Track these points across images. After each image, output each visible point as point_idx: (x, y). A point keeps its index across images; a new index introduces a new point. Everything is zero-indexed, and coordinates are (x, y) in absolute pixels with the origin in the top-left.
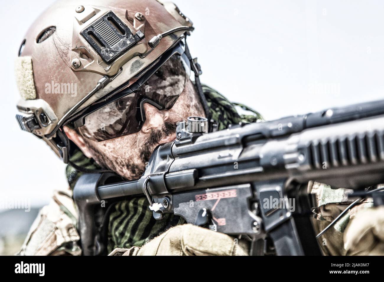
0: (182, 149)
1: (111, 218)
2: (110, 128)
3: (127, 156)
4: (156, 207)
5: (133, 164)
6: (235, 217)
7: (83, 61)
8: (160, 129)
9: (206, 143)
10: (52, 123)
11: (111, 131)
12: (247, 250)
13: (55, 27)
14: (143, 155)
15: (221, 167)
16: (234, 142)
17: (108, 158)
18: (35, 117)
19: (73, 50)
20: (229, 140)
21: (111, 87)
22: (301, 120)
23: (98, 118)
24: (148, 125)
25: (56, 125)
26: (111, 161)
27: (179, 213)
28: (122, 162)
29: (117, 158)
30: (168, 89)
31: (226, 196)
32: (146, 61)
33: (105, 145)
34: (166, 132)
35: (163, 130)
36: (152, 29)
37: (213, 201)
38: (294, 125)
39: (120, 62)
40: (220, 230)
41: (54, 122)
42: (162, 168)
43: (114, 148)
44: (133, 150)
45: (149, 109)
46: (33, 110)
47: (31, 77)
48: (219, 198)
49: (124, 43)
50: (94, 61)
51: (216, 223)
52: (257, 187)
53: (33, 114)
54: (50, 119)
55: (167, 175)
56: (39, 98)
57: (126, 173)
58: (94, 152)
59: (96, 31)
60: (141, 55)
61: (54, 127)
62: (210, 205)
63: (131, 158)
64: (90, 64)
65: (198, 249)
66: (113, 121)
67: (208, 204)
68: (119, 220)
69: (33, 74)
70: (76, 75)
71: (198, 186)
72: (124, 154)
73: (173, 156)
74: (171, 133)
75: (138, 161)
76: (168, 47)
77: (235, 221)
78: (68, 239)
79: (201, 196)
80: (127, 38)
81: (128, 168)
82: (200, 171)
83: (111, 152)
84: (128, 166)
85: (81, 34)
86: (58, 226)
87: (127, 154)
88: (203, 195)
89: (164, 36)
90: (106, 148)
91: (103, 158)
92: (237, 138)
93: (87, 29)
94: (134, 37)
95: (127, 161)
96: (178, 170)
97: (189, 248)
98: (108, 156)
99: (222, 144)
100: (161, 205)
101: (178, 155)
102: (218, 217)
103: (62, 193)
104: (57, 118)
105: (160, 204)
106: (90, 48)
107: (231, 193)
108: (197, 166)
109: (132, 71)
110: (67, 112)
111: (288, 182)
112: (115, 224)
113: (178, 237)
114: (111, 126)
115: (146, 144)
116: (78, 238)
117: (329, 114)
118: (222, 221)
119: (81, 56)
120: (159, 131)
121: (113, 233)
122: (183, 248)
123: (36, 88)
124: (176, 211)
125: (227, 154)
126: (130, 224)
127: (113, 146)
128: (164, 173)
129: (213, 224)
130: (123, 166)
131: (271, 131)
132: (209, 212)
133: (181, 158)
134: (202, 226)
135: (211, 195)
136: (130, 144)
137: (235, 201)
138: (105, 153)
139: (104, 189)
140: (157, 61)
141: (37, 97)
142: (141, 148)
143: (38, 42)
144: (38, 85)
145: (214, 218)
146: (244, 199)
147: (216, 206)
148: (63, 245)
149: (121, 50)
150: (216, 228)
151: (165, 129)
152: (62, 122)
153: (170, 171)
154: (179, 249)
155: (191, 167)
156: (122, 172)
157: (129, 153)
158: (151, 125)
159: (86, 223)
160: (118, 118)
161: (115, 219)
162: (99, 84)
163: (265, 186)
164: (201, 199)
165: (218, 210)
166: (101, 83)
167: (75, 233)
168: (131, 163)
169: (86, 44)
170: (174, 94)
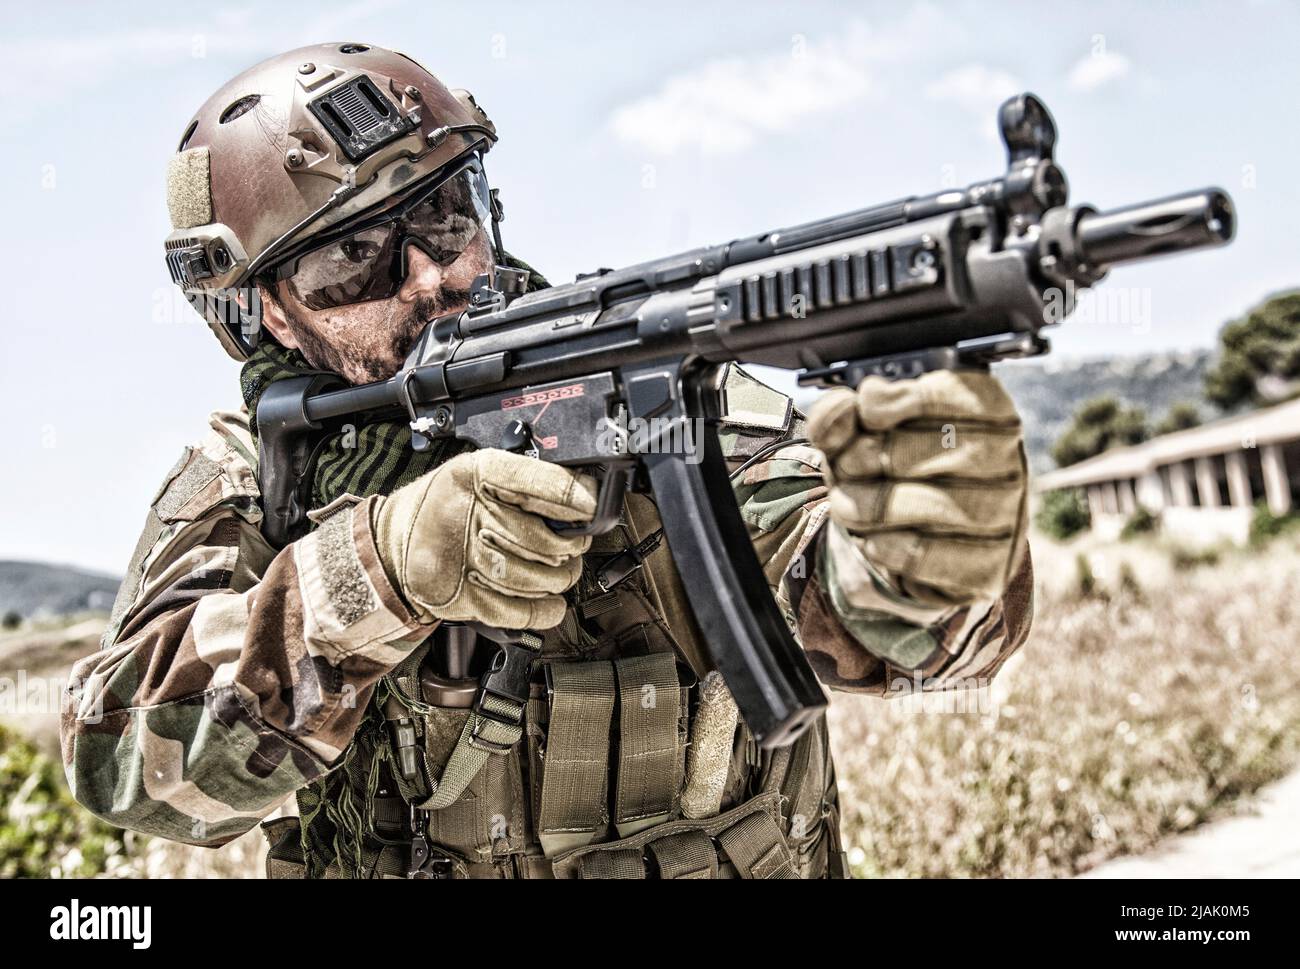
0: (480, 320)
1: (321, 463)
2: (338, 290)
3: (368, 342)
4: (422, 424)
5: (377, 360)
6: (577, 432)
7: (307, 154)
8: (432, 295)
9: (530, 306)
10: (236, 265)
11: (337, 295)
12: (594, 492)
13: (259, 96)
14: (398, 344)
15: (558, 346)
16: (587, 299)
17: (330, 345)
18: (205, 255)
19: (290, 134)
20: (577, 296)
21: (354, 206)
22: (720, 253)
23: (318, 271)
24: (412, 286)
25: (243, 270)
26: (336, 352)
27: (466, 435)
28: (357, 353)
29: (347, 346)
30: (448, 236)
31: (563, 397)
32: (420, 170)
33: (328, 321)
34: (442, 303)
35: (438, 300)
36: (433, 117)
37: (537, 408)
38: (705, 262)
39: (376, 162)
40: (546, 456)
41: (241, 263)
42: (441, 356)
43: (345, 327)
44: (379, 332)
45: (417, 257)
46: (203, 241)
47: (205, 181)
48: (549, 401)
49: (386, 130)
50: (328, 155)
51: (539, 446)
52: (624, 375)
53: (203, 249)
54: (234, 259)
55: (448, 366)
56: (215, 222)
57: (361, 374)
58: (303, 334)
59: (336, 104)
60: (411, 156)
61: (240, 274)
62: (530, 414)
63: (374, 347)
64: (321, 159)
65: (506, 486)
66: (344, 278)
67: (526, 412)
68: (335, 466)
69: (209, 176)
70: (293, 179)
71: (508, 384)
72: (361, 339)
73: (461, 336)
74: (450, 307)
75: (385, 354)
76: (457, 152)
77: (576, 440)
78: (241, 492)
79: (513, 401)
80: (392, 121)
81: (365, 367)
82: (514, 355)
83: (338, 333)
84: (366, 362)
85: (308, 106)
86: (224, 467)
87: (368, 339)
88: (517, 399)
89: (454, 131)
90: (330, 326)
91: (320, 345)
92: (593, 292)
93: (320, 99)
94: (403, 121)
95: (365, 352)
96: (472, 355)
97: (488, 486)
98: (331, 342)
99: (561, 305)
100: (431, 421)
101: (471, 331)
102: (543, 435)
103: (230, 419)
104: (247, 257)
105: (432, 419)
106: (323, 131)
107: (573, 390)
108: (508, 347)
109: (393, 181)
110: (269, 246)
111: (689, 360)
112: (329, 472)
113: (468, 469)
114: (340, 286)
115: (404, 323)
116: (258, 493)
117: (774, 239)
118: (551, 442)
119: (305, 145)
120: (431, 300)
121: (323, 489)
122: (476, 488)
123: (211, 202)
124: (460, 432)
125: (573, 321)
126: (357, 471)
127: (344, 323)
128: (443, 362)
129: (533, 449)
130: (358, 361)
131: (659, 275)
132: (526, 427)
133: (475, 337)
134: (512, 450)
135: (531, 397)
136: (376, 322)
137: (580, 403)
138: (325, 335)
139: (318, 401)
140: (438, 174)
141: (212, 221)
142: (396, 330)
143: (222, 121)
144: (216, 197)
145: (535, 437)
146: (599, 399)
147: (542, 416)
148: (232, 499)
149: (379, 140)
150: (537, 455)
151: (441, 297)
152: (256, 263)
153: (454, 359)
154: (468, 489)
155: (497, 349)
156: (354, 372)
157: (373, 337)
158: (420, 285)
159: (276, 466)
160: (353, 274)
161: (328, 464)
162: (334, 197)
163: (640, 372)
164: (513, 405)
165: (544, 422)
166: (337, 195)
167: (254, 484)
168: (373, 357)
169: (316, 124)
170: (455, 250)
